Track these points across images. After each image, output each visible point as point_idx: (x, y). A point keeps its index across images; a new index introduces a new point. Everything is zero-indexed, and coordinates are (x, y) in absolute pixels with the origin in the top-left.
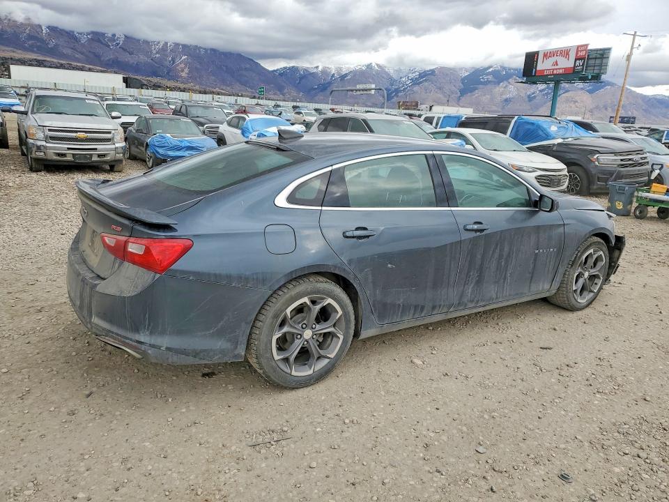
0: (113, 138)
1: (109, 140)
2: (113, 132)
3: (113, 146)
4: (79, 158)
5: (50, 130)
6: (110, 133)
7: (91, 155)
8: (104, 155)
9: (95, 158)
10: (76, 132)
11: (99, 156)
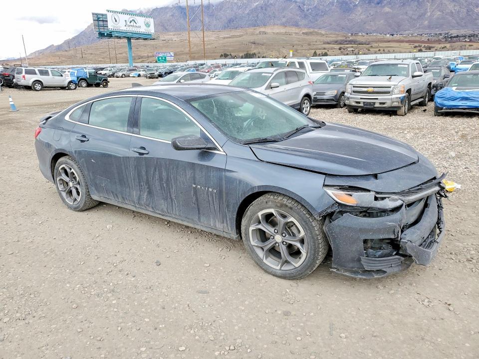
0: (392, 91)
1: (388, 92)
2: (393, 87)
3: (390, 97)
4: (367, 105)
5: (354, 87)
6: (390, 87)
7: (374, 103)
8: (384, 103)
9: (377, 105)
10: (368, 87)
11: (380, 103)
